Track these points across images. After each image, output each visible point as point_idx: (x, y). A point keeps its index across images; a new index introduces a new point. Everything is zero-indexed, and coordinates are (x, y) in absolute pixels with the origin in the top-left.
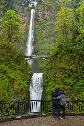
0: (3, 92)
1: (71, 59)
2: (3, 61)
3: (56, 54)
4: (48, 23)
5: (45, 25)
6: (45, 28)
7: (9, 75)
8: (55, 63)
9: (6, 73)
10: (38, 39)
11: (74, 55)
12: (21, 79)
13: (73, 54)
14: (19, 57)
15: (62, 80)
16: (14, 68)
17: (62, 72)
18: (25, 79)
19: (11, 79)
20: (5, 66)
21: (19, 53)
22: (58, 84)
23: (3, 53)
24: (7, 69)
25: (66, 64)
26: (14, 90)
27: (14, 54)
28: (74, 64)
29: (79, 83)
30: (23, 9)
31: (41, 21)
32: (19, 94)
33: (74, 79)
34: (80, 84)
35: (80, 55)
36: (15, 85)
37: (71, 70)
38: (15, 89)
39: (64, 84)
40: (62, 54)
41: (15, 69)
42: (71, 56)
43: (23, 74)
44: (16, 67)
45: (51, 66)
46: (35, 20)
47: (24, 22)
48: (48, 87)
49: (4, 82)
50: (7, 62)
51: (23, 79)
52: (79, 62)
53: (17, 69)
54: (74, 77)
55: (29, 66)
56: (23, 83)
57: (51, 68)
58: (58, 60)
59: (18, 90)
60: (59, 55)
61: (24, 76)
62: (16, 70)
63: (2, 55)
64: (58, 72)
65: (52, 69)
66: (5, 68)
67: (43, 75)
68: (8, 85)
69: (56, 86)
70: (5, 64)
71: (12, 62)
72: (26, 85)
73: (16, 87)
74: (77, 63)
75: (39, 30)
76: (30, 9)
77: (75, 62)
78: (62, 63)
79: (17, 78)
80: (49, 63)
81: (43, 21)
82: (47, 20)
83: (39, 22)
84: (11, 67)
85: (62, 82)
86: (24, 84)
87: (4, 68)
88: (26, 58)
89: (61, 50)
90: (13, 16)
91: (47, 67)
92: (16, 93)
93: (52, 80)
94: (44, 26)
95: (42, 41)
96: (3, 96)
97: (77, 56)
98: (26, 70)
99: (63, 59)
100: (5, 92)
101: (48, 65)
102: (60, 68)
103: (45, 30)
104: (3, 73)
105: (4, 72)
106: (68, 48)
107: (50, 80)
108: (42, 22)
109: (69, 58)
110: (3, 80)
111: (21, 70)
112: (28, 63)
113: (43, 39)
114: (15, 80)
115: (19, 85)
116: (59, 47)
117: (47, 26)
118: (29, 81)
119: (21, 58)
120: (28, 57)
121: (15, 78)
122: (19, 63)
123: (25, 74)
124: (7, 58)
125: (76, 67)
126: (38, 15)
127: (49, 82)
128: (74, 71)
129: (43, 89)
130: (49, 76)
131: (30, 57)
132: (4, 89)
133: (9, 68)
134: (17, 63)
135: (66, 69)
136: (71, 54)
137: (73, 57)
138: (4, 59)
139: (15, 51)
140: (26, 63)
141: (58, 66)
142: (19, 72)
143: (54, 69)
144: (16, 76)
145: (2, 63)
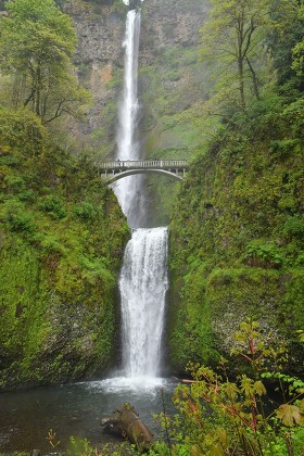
0: (16, 298)
1: (272, 161)
2: (15, 189)
3: (215, 149)
4: (189, 54)
5: (179, 60)
6: (180, 71)
7: (38, 235)
8: (208, 184)
9: (26, 229)
10: (156, 115)
12: (87, 251)
13: (282, 139)
14: (75, 171)
15: (240, 246)
16: (57, 211)
17: (238, 215)
18: (103, 250)
19: (44, 250)
20: (19, 204)
21: (75, 159)
22: (222, 263)
23: (14, 160)
24: (27, 216)
25: (253, 182)
26: (57, 292)
27: (55, 159)
28: (285, 180)
30: (98, 12)
31: (163, 50)
32: (78, 303)
33: (288, 241)
36: (60, 274)
37: (276, 207)
38: (60, 286)
39: (245, 261)
40: (235, 144)
41: (62, 217)
42: (271, 150)
43: (92, 233)
45: (194, 199)
46: (141, 48)
47: (106, 61)
48: (187, 278)
50: (30, 192)
51: (92, 249)
53: (70, 214)
54: (285, 231)
55: (116, 202)
56: (91, 265)
57: (196, 205)
58: (222, 171)
59: (72, 289)
60: (223, 153)
61: (99, 240)
62: (65, 220)
63: (13, 166)
64: (222, 218)
65: (201, 209)
66: (20, 210)
67: (170, 233)
68: (35, 273)
69: (217, 272)
70: (22, 200)
71: (48, 189)
72: (106, 274)
73: (64, 279)
74: (299, 174)
75: (158, 84)
76: (122, 11)
77: (289, 172)
78: (238, 180)
79: (67, 246)
80: (187, 186)
81: (171, 49)
82: (186, 45)
83: (155, 54)
84: (48, 210)
85: (238, 256)
86: (96, 268)
87: (15, 212)
88: (104, 177)
89: (233, 129)
90: (36, 9)
91: (183, 203)
92: (66, 301)
93: (201, 250)
94: (175, 66)
95: (170, 120)
96: (17, 315)
97: (298, 149)
98: (104, 218)
99: (240, 166)
100: (23, 298)
101: (183, 194)
102: (227, 202)
103: (177, 80)
104: (14, 230)
105: (19, 228)
106: (259, 118)
107: (193, 250)
108: (167, 53)
109: (264, 159)
110: (15, 255)
111: (85, 217)
112: (110, 193)
113: (171, 114)
114: (59, 255)
115: (74, 271)
117: (186, 64)
118: (117, 260)
119: (83, 174)
120: (110, 171)
121: (57, 245)
122: (74, 192)
123: (102, 232)
124: (31, 174)
125: (296, 190)
126: (151, 30)
127: (190, 259)
128: (288, 209)
129: (171, 284)
130: (190, 236)
131: (117, 170)
132: (22, 288)
133: (38, 214)
134: (69, 191)
135: (252, 202)
136: (273, 142)
137: (279, 154)
138: (18, 179)
139: (58, 149)
140: (103, 191)
141: (221, 193)
142: (77, 226)
143: (209, 206)
144: (63, 241)
145: (10, 195)
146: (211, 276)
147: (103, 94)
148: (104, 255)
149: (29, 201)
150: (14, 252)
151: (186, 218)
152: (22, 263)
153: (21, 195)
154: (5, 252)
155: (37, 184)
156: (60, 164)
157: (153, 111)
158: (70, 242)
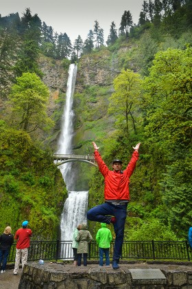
1: (140, 164)
2: (10, 168)
3: (114, 154)
4: (103, 90)
5: (97, 93)
6: (97, 98)
7: (20, 195)
9: (15, 191)
10: (82, 120)
11: (146, 156)
12: (44, 204)
13: (144, 154)
14: (41, 159)
16: (30, 181)
18: (53, 203)
19: (23, 203)
20: (12, 177)
21: (42, 152)
23: (10, 152)
24: (16, 184)
27: (32, 153)
28: (146, 174)
29: (155, 211)
30: (54, 63)
31: (88, 86)
32: (39, 234)
33: (147, 204)
34: (156, 213)
35: (156, 157)
36: (31, 217)
37: (142, 187)
40: (123, 153)
41: (33, 184)
42: (140, 158)
43: (47, 193)
46: (76, 84)
47: (56, 88)
49: (10, 210)
50: (17, 170)
51: (47, 203)
52: (156, 170)
53: (37, 183)
54: (145, 200)
55: (61, 177)
56: (46, 212)
59: (37, 226)
61: (51, 198)
62: (34, 186)
63: (9, 155)
66: (12, 181)
67: (89, 195)
68: (17, 216)
70: (13, 174)
71: (26, 168)
72: (54, 217)
73: (33, 220)
74: (152, 171)
75: (85, 104)
76: (67, 64)
77: (148, 170)
79: (35, 201)
81: (93, 86)
82: (101, 85)
83: (84, 87)
84: (25, 180)
86: (49, 214)
87: (10, 182)
88: (55, 162)
89: (123, 145)
90: (32, 83)
91: (97, 179)
94: (95, 95)
95: (90, 124)
97: (151, 159)
98: (54, 185)
99: (125, 165)
101: (97, 174)
103: (95, 102)
104: (8, 191)
105: (11, 191)
108: (90, 88)
110: (8, 206)
111: (45, 185)
112: (58, 171)
113: (91, 121)
114: (31, 206)
115: (38, 215)
116: (118, 141)
117: (101, 95)
118: (60, 208)
119: (45, 161)
120: (59, 159)
121: (31, 201)
122: (40, 170)
123: (53, 193)
124: (18, 160)
125: (151, 179)
126: (83, 75)
128: (147, 188)
130: (100, 197)
131: (63, 159)
132: (9, 224)
133: (21, 182)
134: (37, 170)
136: (141, 155)
138: (12, 163)
139: (33, 147)
140: (55, 170)
142: (40, 190)
144: (33, 198)
145: (7, 171)
148: (53, 206)
149: (16, 175)
150: (7, 204)
151: (98, 187)
152: (10, 211)
153: (13, 172)
154: (3, 203)
156: (34, 156)
157: (81, 118)
158: (36, 199)
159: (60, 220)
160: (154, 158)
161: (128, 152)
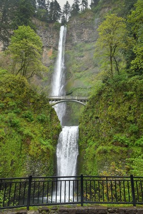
0: (11, 157)
1: (124, 100)
2: (12, 108)
3: (100, 94)
4: (88, 46)
5: (83, 49)
6: (84, 53)
7: (21, 129)
8: (97, 108)
9: (17, 126)
10: (72, 72)
11: (130, 93)
12: (42, 136)
13: (128, 91)
14: (38, 100)
15: (111, 136)
16: (30, 118)
17: (110, 123)
18: (49, 136)
19: (24, 136)
20: (14, 115)
21: (39, 93)
22: (103, 144)
23: (12, 95)
24: (18, 120)
25: (116, 109)
26: (30, 155)
27: (30, 95)
28: (130, 109)
29: (139, 140)
30: (47, 26)
31: (76, 44)
32: (39, 160)
33: (131, 135)
35: (139, 93)
36: (31, 147)
37: (126, 120)
38: (31, 152)
39: (113, 143)
40: (109, 92)
41: (32, 120)
42: (124, 96)
43: (45, 128)
44: (34, 117)
45: (91, 114)
46: (66, 42)
47: (50, 47)
48: (87, 150)
50: (19, 109)
51: (45, 136)
52: (139, 105)
53: (36, 119)
54: (130, 131)
55: (56, 114)
56: (44, 143)
57: (91, 117)
58: (103, 103)
59: (36, 154)
60: (104, 95)
61: (47, 131)
62: (33, 122)
63: (12, 97)
64: (103, 124)
65: (94, 119)
66: (15, 118)
67: (79, 129)
68: (20, 146)
69: (100, 147)
71: (26, 108)
72: (51, 147)
73: (33, 149)
74: (135, 106)
75: (74, 58)
76: (58, 26)
77: (132, 105)
78: (110, 108)
79: (35, 134)
80: (88, 109)
81: (80, 43)
83: (73, 45)
84: (26, 117)
85: (110, 141)
86: (47, 144)
87: (13, 118)
88: (50, 102)
89: (108, 85)
90: (27, 34)
91: (86, 116)
92: (34, 159)
93: (94, 137)
95: (78, 74)
96: (11, 165)
97: (135, 96)
98: (50, 121)
99: (111, 102)
100: (14, 157)
101: (86, 112)
102: (105, 117)
103: (83, 57)
104: (11, 126)
105: (14, 125)
106: (119, 82)
107: (90, 137)
108: (78, 45)
109: (121, 99)
110: (12, 138)
111: (42, 121)
112: (53, 110)
113: (79, 72)
114: (30, 138)
115: (37, 146)
116: (104, 82)
117: (87, 50)
118: (56, 140)
119: (42, 102)
120: (53, 100)
121: (31, 134)
122: (38, 109)
123: (49, 128)
124: (19, 101)
125: (134, 113)
126: (71, 35)
127: (88, 141)
128: (131, 121)
129: (80, 152)
130: (88, 130)
131: (56, 100)
132: (14, 153)
133: (22, 119)
134: (35, 109)
135: (116, 117)
136: (124, 93)
137: (127, 97)
138: (14, 104)
139: (31, 90)
140: (50, 109)
141: (102, 113)
142: (38, 125)
143: (97, 118)
144: (32, 131)
145: (10, 110)
146: (98, 149)
147: (48, 62)
148: (50, 138)
149: (18, 113)
150: (11, 136)
151: (87, 122)
152: (14, 142)
153: (15, 111)
154: (7, 136)
155: (21, 106)
156: (32, 97)
157: (71, 70)
158: (35, 132)
159: (56, 149)
160: (137, 94)
161: (113, 90)
